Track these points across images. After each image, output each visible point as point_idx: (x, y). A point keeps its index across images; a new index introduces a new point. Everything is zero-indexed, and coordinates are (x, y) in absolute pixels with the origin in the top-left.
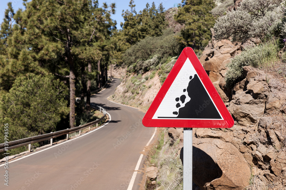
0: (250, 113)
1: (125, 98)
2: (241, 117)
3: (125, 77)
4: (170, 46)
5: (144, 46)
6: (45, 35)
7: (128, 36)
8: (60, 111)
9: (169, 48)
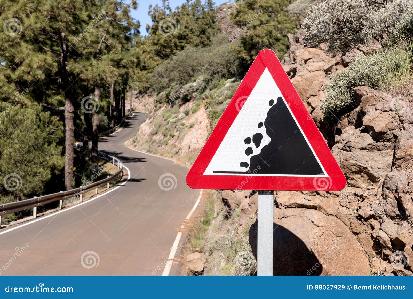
0: (367, 165)
1: (153, 143)
2: (353, 172)
3: (153, 110)
4: (224, 62)
5: (183, 62)
6: (27, 41)
7: (157, 47)
8: (50, 164)
9: (221, 65)
